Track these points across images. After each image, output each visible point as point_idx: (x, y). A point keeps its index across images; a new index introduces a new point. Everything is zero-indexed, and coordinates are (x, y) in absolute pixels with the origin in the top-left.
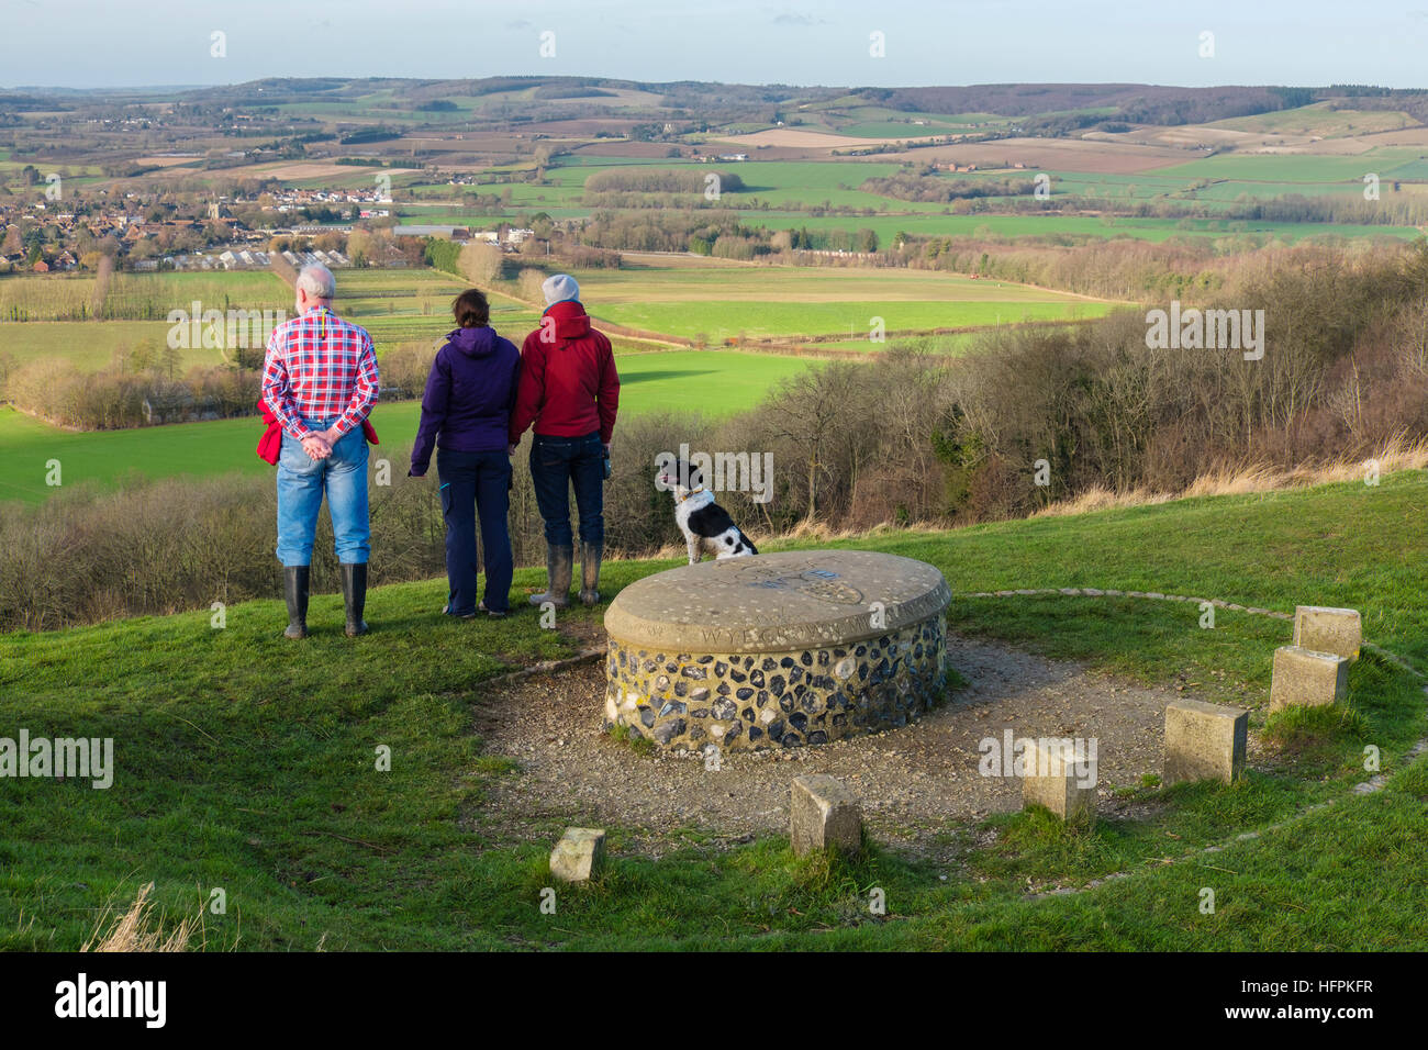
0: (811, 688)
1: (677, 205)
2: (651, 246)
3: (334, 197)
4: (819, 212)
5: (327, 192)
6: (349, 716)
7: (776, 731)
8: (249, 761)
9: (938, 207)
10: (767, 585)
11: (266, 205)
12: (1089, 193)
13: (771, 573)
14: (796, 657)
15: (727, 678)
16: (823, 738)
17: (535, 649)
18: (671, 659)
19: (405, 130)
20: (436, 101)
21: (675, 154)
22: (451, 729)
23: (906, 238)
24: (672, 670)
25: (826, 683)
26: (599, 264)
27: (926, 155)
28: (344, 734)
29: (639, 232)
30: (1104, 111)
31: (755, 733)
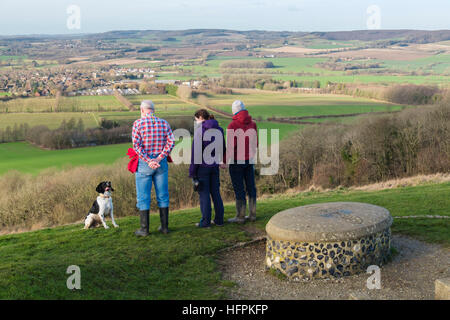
0: (344, 255)
1: (251, 72)
2: (242, 86)
3: (135, 70)
4: (300, 75)
5: (132, 69)
6: (173, 264)
7: (332, 271)
8: (139, 282)
9: (342, 72)
10: (326, 216)
11: (112, 73)
12: (394, 68)
13: (326, 211)
14: (339, 244)
15: (314, 252)
16: (349, 274)
17: (236, 238)
18: (293, 244)
19: (159, 48)
20: (170, 37)
21: (250, 55)
22: (211, 269)
23: (330, 83)
24: (293, 248)
25: (350, 253)
26: (225, 93)
27: (337, 55)
28: (171, 271)
29: (238, 81)
30: (399, 39)
31: (324, 272)
